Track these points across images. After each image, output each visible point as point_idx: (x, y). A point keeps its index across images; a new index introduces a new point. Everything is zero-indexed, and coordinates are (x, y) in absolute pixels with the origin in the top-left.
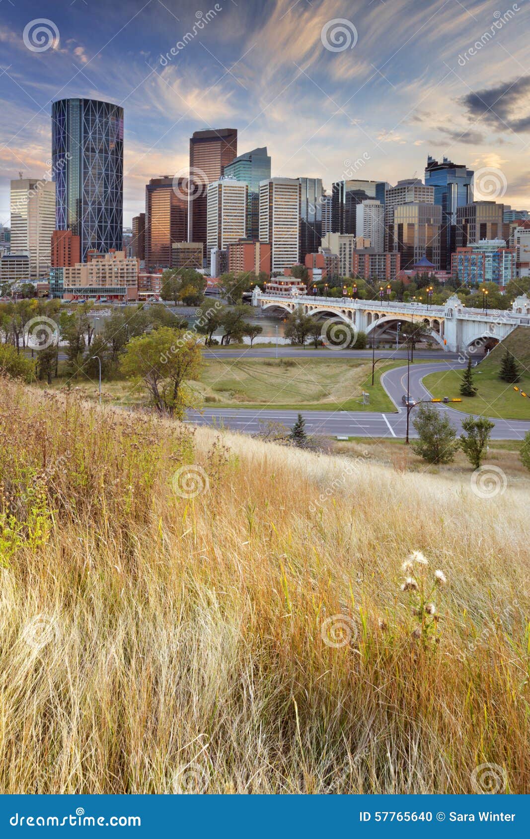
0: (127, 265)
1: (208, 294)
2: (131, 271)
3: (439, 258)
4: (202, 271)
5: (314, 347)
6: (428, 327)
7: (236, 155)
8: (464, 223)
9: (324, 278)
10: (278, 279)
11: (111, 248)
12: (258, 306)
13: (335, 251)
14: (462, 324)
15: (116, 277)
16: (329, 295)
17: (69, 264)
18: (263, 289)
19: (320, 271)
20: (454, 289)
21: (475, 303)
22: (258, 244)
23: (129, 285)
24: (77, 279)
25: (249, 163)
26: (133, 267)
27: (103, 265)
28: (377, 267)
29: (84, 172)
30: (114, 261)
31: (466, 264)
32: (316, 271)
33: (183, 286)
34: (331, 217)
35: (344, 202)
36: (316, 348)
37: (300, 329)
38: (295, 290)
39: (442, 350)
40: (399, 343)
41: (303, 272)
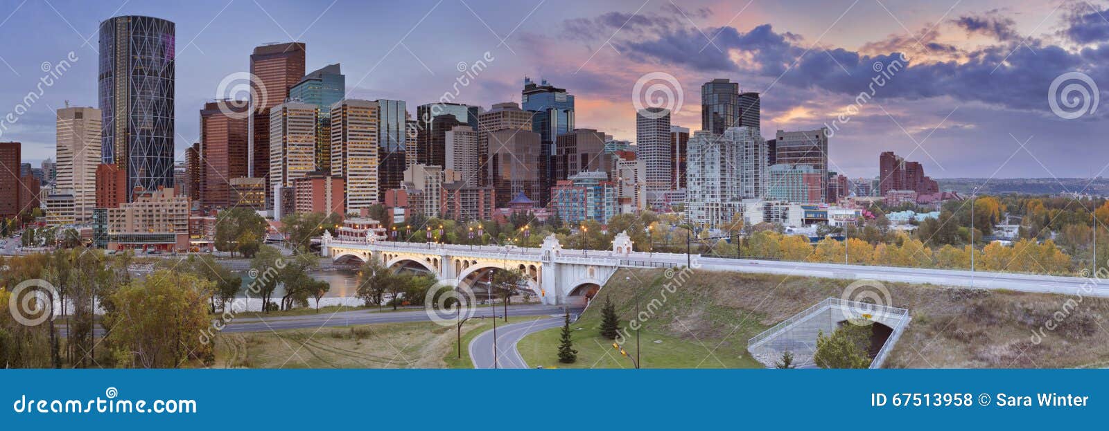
0: (176, 206)
1: (271, 241)
2: (181, 213)
3: (539, 193)
4: (263, 214)
5: (393, 308)
6: (524, 275)
7: (304, 73)
8: (564, 153)
9: (407, 219)
10: (353, 221)
11: (161, 184)
12: (329, 257)
13: (420, 186)
14: (560, 269)
15: (165, 220)
16: (413, 240)
17: (114, 204)
18: (335, 234)
19: (402, 211)
20: (554, 229)
21: (577, 245)
22: (329, 179)
23: (179, 230)
24: (122, 223)
25: (319, 82)
26: (183, 208)
27: (149, 206)
28: (469, 205)
29: (133, 98)
30: (162, 201)
31: (567, 200)
32: (398, 211)
33: (240, 231)
34: (416, 146)
35: (431, 129)
36: (395, 309)
37: (375, 284)
38: (371, 235)
39: (540, 303)
40: (493, 297)
41: (383, 212)
